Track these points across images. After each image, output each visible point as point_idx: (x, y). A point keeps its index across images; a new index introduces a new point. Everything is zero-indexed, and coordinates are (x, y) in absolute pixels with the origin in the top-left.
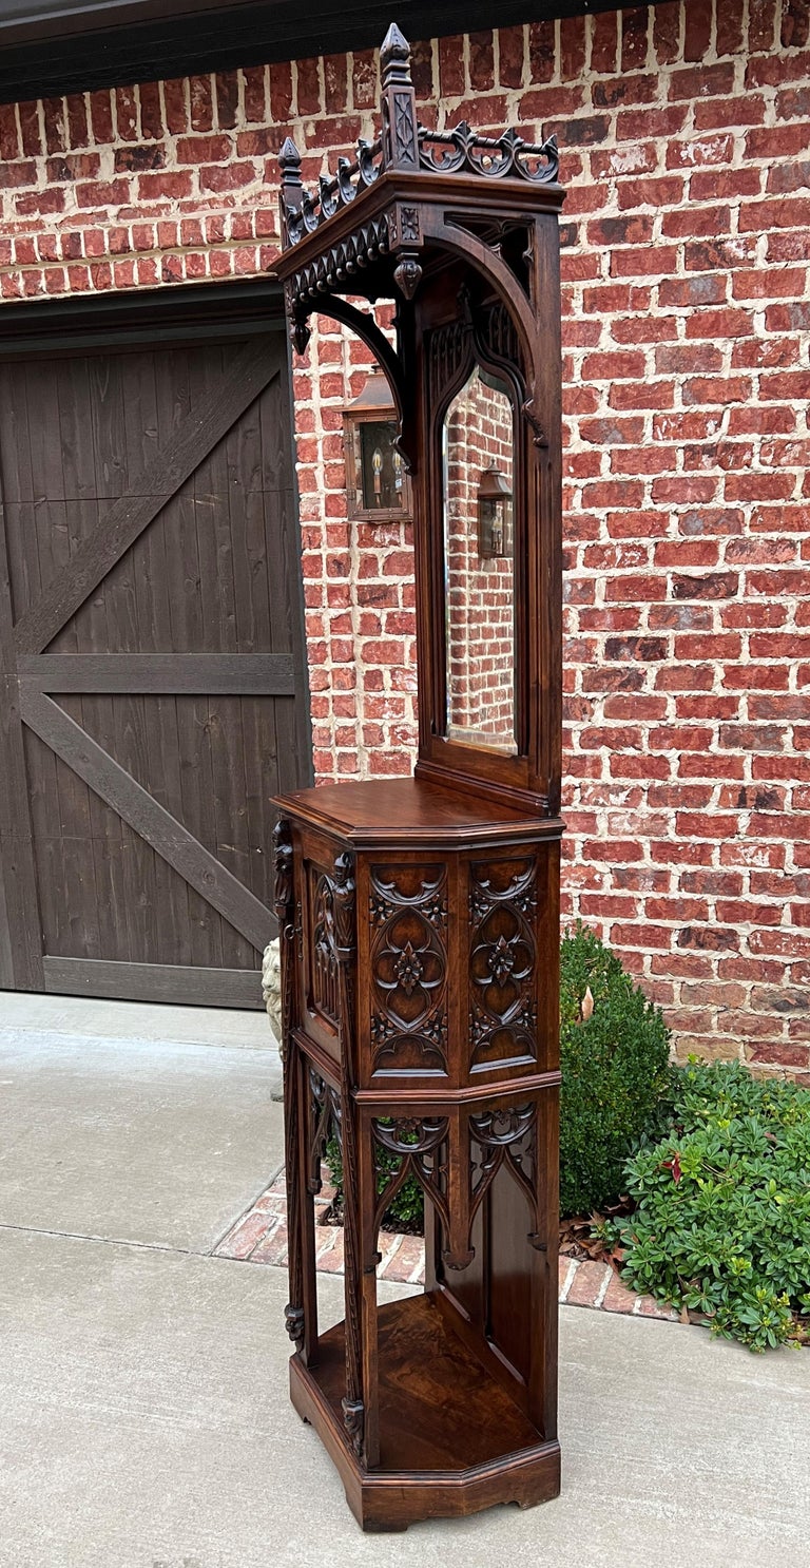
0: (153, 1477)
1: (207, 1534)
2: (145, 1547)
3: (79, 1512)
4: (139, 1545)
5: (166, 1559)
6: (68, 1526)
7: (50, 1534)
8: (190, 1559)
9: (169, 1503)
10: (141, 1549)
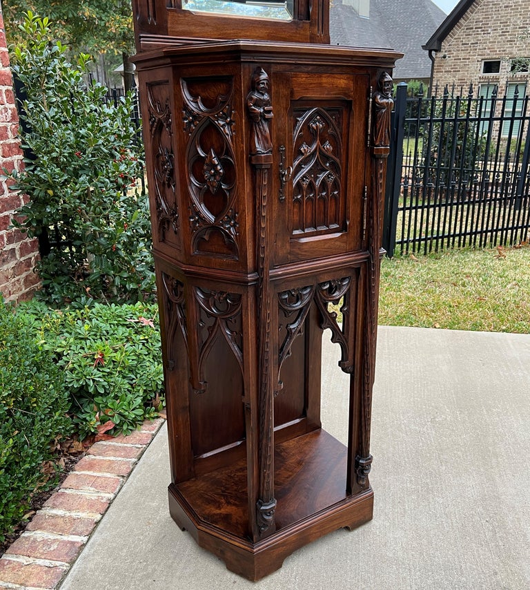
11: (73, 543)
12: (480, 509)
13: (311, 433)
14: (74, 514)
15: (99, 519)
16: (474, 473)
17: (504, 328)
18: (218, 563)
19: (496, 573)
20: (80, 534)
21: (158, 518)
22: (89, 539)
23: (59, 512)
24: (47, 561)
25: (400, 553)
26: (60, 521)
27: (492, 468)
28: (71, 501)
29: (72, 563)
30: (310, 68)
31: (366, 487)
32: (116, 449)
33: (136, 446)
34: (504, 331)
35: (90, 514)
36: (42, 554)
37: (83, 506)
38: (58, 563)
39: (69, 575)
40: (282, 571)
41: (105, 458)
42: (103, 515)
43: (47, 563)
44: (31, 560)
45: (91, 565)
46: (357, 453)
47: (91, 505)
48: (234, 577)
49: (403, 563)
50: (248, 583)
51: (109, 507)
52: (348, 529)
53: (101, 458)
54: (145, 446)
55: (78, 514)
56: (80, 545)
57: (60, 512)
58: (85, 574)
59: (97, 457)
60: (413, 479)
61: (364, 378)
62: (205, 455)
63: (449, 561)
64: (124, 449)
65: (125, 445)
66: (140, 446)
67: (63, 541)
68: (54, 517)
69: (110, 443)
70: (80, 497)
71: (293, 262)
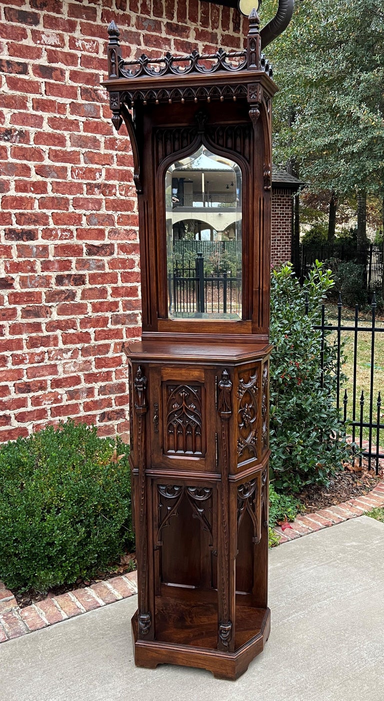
11: (97, 603)
13: (255, 608)
15: (119, 599)
20: (104, 601)
22: (105, 605)
23: (110, 586)
29: (87, 611)
30: (173, 366)
38: (82, 608)
40: (155, 671)
42: (124, 598)
62: (170, 584)
71: (164, 468)
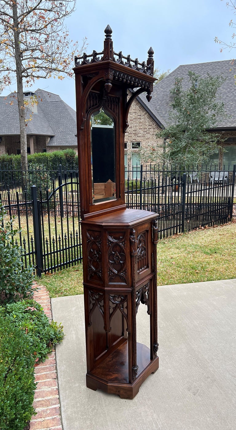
0: (177, 412)
1: (181, 391)
2: (193, 399)
3: (198, 418)
4: (194, 401)
5: (192, 394)
6: (203, 418)
7: (208, 419)
8: (188, 390)
9: (180, 404)
10: (194, 399)
11: (55, 408)
12: (190, 355)
13: (125, 342)
14: (46, 398)
15: (58, 397)
16: (182, 343)
17: (166, 283)
18: (116, 397)
19: (203, 374)
21: (82, 389)
22: (60, 405)
24: (50, 417)
25: (173, 376)
26: (43, 402)
27: (187, 340)
28: (41, 394)
29: (60, 414)
31: (156, 356)
32: (43, 369)
33: (51, 365)
34: (166, 284)
35: (53, 396)
36: (46, 415)
37: (47, 394)
38: (55, 417)
39: (63, 419)
40: (139, 393)
41: (42, 374)
42: (59, 395)
43: (51, 418)
44: (43, 419)
45: (69, 413)
46: (154, 343)
47: (51, 393)
48: (124, 400)
49: (175, 379)
50: (130, 400)
51: (59, 392)
52: (153, 373)
53: (40, 374)
54: (55, 364)
55: (48, 397)
56: (58, 408)
57: (40, 399)
58: (69, 417)
59: (38, 374)
60: (164, 350)
61: (155, 315)
62: (98, 358)
63: (188, 374)
64: (47, 368)
65: (46, 366)
66: (53, 365)
67: (50, 409)
68: (39, 401)
69: (39, 367)
70: (44, 391)
71: (139, 281)
